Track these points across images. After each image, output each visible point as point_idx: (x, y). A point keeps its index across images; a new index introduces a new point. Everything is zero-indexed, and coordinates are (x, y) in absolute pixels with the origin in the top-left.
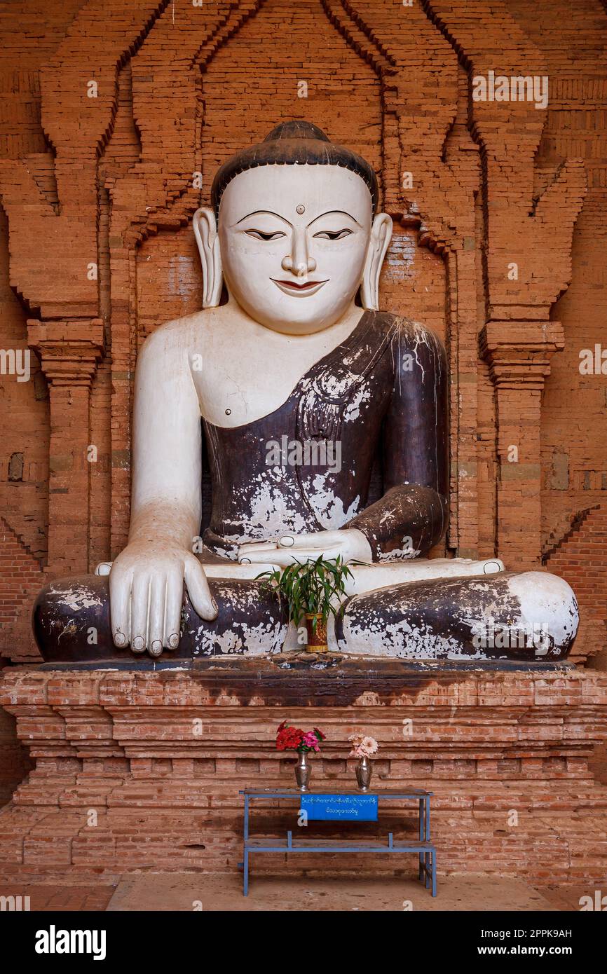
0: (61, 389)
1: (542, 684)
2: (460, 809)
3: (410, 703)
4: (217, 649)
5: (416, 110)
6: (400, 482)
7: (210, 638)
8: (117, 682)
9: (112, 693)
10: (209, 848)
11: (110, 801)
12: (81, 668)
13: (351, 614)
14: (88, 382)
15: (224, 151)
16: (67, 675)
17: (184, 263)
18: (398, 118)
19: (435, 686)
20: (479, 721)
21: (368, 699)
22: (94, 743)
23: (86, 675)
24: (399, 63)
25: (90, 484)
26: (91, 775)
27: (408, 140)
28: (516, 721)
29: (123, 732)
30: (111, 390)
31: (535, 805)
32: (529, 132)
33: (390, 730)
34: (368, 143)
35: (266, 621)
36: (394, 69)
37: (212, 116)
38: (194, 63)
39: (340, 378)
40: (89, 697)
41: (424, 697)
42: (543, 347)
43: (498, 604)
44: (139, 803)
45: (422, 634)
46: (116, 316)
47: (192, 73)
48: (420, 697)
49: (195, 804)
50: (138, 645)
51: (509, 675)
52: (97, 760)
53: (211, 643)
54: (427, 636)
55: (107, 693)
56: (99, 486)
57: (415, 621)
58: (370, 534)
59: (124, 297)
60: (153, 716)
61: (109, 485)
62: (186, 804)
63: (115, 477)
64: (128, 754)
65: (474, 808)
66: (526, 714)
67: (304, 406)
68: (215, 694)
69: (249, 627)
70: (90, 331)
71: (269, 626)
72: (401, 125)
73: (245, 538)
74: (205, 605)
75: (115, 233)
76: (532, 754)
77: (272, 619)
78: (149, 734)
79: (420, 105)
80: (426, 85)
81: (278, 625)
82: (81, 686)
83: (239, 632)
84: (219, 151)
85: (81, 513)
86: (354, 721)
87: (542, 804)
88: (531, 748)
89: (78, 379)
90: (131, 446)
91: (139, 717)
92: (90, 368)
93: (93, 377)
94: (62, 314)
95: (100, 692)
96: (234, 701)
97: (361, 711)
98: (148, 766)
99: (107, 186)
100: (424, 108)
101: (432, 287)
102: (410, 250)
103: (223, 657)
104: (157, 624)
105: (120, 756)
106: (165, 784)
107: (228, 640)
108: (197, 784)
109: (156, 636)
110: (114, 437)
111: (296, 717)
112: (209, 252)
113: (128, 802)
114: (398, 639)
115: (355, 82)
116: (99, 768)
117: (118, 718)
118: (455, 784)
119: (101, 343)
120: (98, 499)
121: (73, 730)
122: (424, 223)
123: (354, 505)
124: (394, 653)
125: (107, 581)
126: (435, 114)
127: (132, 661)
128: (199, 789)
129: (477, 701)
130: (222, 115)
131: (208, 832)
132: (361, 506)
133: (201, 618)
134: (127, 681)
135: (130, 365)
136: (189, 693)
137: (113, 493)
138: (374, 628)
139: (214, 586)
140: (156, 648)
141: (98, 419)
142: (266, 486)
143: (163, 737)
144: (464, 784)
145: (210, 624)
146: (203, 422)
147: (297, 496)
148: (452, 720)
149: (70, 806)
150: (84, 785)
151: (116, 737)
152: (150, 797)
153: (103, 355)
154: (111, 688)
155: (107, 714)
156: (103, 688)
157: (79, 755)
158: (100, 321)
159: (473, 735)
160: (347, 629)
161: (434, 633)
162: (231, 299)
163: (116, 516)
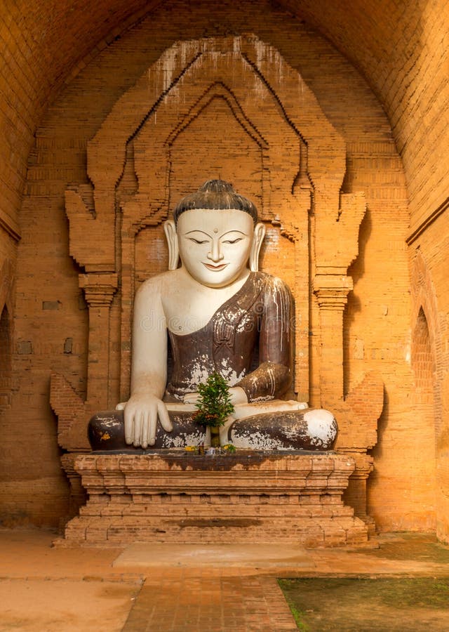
0: (94, 308)
1: (316, 461)
2: (280, 517)
3: (257, 469)
4: (172, 445)
5: (279, 168)
6: (266, 361)
7: (169, 440)
8: (128, 460)
9: (126, 465)
10: (167, 532)
11: (124, 513)
12: (111, 454)
13: (235, 429)
14: (109, 305)
15: (181, 185)
16: (105, 456)
17: (159, 242)
18: (269, 172)
19: (268, 461)
20: (289, 478)
21: (238, 467)
22: (116, 487)
23: (113, 456)
24: (270, 144)
25: (109, 358)
26: (114, 503)
27: (275, 183)
28: (305, 478)
29: (130, 482)
30: (121, 310)
31: (313, 515)
32: (337, 178)
33: (249, 482)
34: (255, 181)
35: (196, 432)
36: (267, 147)
37: (175, 167)
38: (166, 143)
39: (235, 311)
40: (115, 466)
41: (264, 466)
42: (342, 289)
43: (298, 425)
44: (137, 514)
45: (266, 438)
46: (124, 272)
47: (164, 149)
48: (261, 467)
49: (162, 514)
50: (136, 443)
51: (301, 457)
52: (117, 495)
53: (170, 442)
54: (268, 439)
55: (123, 464)
56: (114, 358)
57: (263, 432)
58: (247, 390)
59: (129, 263)
60: (143, 475)
61: (119, 359)
62: (158, 514)
63: (123, 355)
64: (132, 492)
65: (286, 516)
66: (310, 474)
67: (217, 325)
68: (171, 465)
69: (187, 435)
70: (111, 280)
71: (197, 434)
72: (272, 176)
73: (188, 390)
74: (167, 425)
75: (125, 229)
76: (315, 493)
77: (198, 431)
78: (142, 483)
79: (281, 165)
80: (284, 155)
81: (201, 434)
82: (112, 462)
83: (183, 437)
84: (178, 185)
85: (104, 373)
86: (232, 477)
87: (316, 515)
88: (314, 490)
89: (104, 303)
90: (131, 339)
91: (137, 475)
92: (110, 298)
93: (112, 302)
94: (96, 270)
95: (120, 464)
96: (179, 468)
97: (235, 473)
98: (141, 498)
99: (120, 206)
100: (282, 167)
101: (288, 256)
102: (276, 237)
103: (175, 449)
104: (145, 434)
105: (127, 493)
106: (148, 506)
107: (178, 441)
108: (163, 506)
109: (145, 439)
110: (122, 335)
111: (207, 476)
112: (172, 242)
113: (132, 513)
114: (256, 440)
115: (249, 150)
116: (118, 499)
117: (128, 475)
118: (279, 506)
119: (116, 287)
120: (114, 365)
121: (107, 481)
122: (282, 225)
123: (242, 374)
124: (254, 447)
125: (123, 413)
126: (288, 170)
127: (134, 451)
128: (163, 508)
129: (287, 468)
130: (181, 167)
131: (167, 526)
132: (246, 374)
133: (165, 431)
134: (132, 459)
135: (131, 297)
136: (160, 465)
137: (122, 363)
138: (245, 435)
139: (172, 415)
140: (145, 445)
141: (114, 323)
142: (198, 366)
143: (148, 484)
144: (283, 506)
145: (169, 434)
146: (168, 330)
147: (213, 369)
148: (276, 477)
149: (105, 516)
150: (112, 507)
151: (126, 484)
152: (141, 511)
153: (117, 291)
154: (125, 462)
155: (122, 474)
156: (121, 462)
157: (110, 493)
158: (116, 275)
159: (286, 484)
160: (233, 437)
161: (271, 438)
162: (183, 265)
163: (123, 376)
